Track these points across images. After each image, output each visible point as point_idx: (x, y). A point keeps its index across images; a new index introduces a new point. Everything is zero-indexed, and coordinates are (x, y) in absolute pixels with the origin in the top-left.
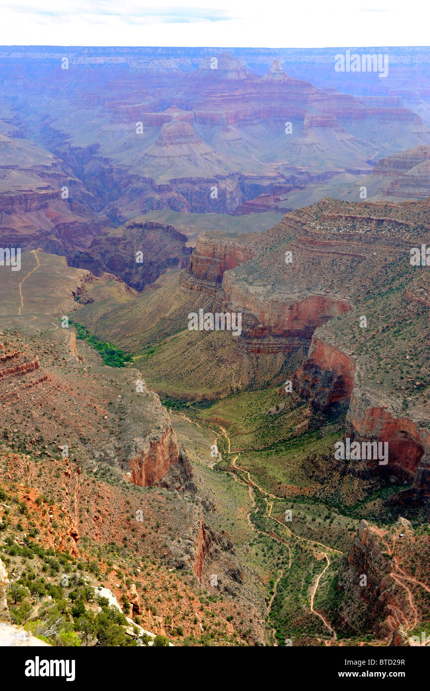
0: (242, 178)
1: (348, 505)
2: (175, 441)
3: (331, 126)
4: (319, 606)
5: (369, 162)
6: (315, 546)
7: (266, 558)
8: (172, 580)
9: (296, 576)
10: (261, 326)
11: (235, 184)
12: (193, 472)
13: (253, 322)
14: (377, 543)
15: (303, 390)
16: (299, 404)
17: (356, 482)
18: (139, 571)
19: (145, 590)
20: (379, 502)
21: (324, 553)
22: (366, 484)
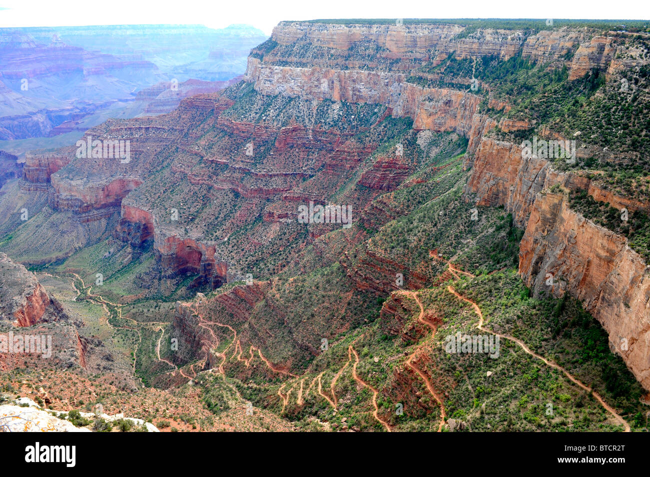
0: (48, 112)
1: (166, 296)
2: (44, 291)
3: (102, 74)
4: (163, 356)
5: (132, 94)
6: (153, 325)
7: (125, 342)
8: (67, 376)
9: (146, 345)
10: (86, 205)
11: (44, 117)
12: (62, 307)
13: (79, 204)
14: (188, 311)
15: (123, 238)
16: (123, 247)
17: (168, 282)
18: (42, 378)
19: (50, 388)
20: (184, 289)
21: (159, 327)
22: (174, 281)
